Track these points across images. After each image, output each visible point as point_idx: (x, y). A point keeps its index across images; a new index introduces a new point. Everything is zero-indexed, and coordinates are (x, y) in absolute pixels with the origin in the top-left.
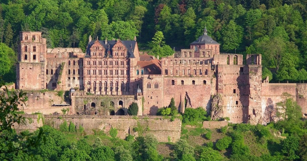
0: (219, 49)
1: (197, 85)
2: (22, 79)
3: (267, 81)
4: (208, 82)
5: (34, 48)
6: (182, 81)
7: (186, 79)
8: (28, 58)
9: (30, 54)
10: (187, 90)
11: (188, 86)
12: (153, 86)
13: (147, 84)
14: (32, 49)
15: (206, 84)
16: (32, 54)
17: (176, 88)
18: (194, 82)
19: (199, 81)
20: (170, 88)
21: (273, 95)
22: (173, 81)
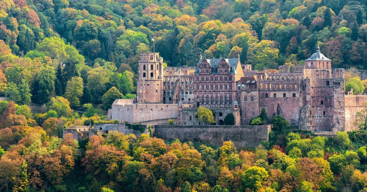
0: (331, 65)
1: (287, 98)
2: (141, 94)
3: (351, 93)
4: (297, 95)
5: (151, 67)
6: (275, 94)
7: (278, 92)
8: (146, 76)
9: (148, 72)
10: (279, 103)
11: (280, 99)
12: (249, 99)
13: (244, 97)
14: (150, 67)
15: (295, 96)
16: (150, 72)
17: (270, 100)
18: (284, 94)
19: (289, 95)
20: (264, 100)
21: (357, 106)
22: (267, 94)
